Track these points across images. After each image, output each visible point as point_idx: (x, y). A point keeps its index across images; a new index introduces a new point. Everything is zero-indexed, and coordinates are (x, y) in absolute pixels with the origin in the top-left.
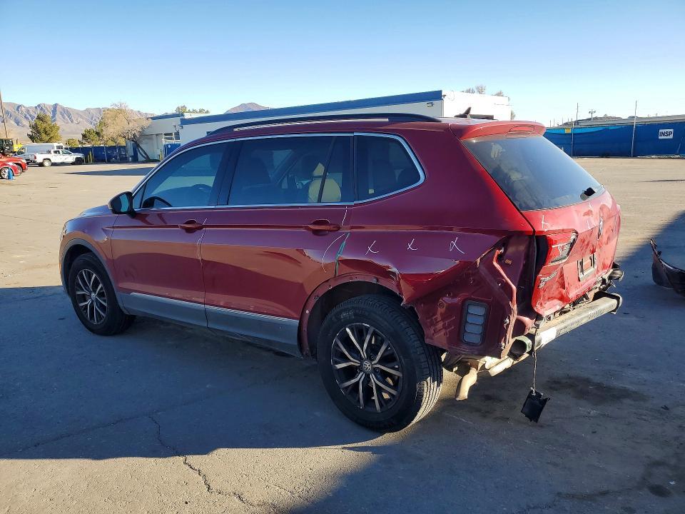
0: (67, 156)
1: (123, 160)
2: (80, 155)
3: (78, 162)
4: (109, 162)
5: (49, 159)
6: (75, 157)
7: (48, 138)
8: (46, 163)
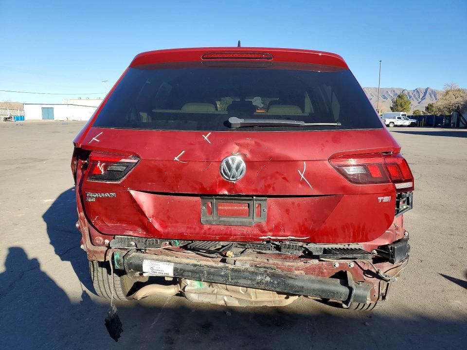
0: (406, 121)
1: (447, 126)
2: (414, 121)
3: (412, 125)
4: (436, 126)
5: (393, 123)
6: (411, 122)
7: (401, 110)
8: (391, 125)
